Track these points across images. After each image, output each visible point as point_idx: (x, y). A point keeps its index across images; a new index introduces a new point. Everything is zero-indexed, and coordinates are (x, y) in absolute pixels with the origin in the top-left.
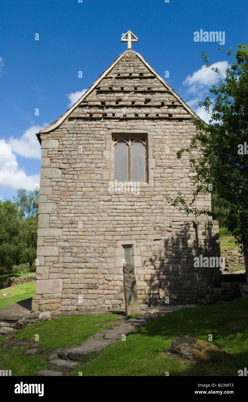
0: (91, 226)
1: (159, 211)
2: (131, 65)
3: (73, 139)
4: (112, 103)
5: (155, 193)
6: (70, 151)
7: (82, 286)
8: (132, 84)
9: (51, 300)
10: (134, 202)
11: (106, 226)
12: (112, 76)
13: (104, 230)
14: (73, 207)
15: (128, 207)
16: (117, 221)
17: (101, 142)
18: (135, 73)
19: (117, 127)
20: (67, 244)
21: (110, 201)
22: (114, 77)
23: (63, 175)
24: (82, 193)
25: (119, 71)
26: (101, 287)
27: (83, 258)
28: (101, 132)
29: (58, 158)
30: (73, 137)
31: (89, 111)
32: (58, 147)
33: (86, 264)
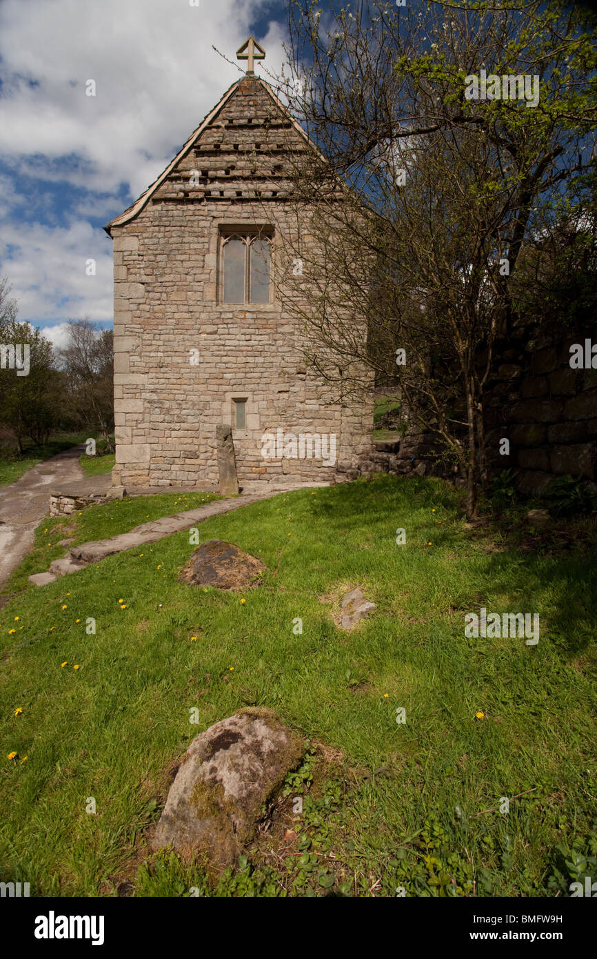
0: (188, 370)
1: (286, 349)
2: (251, 103)
3: (161, 235)
4: (219, 172)
5: (283, 321)
6: (156, 255)
7: (177, 454)
8: (252, 139)
9: (136, 472)
10: (251, 334)
11: (209, 370)
12: (220, 123)
13: (207, 376)
14: (161, 343)
15: (241, 343)
16: (225, 363)
17: (201, 240)
18: (257, 117)
19: (227, 214)
20: (154, 397)
21: (215, 333)
22: (223, 126)
23: (146, 294)
24: (173, 321)
25: (231, 115)
26: (202, 456)
27: (178, 416)
28: (202, 224)
29: (138, 266)
30: (159, 232)
31: (182, 187)
32: (137, 248)
33: (182, 424)
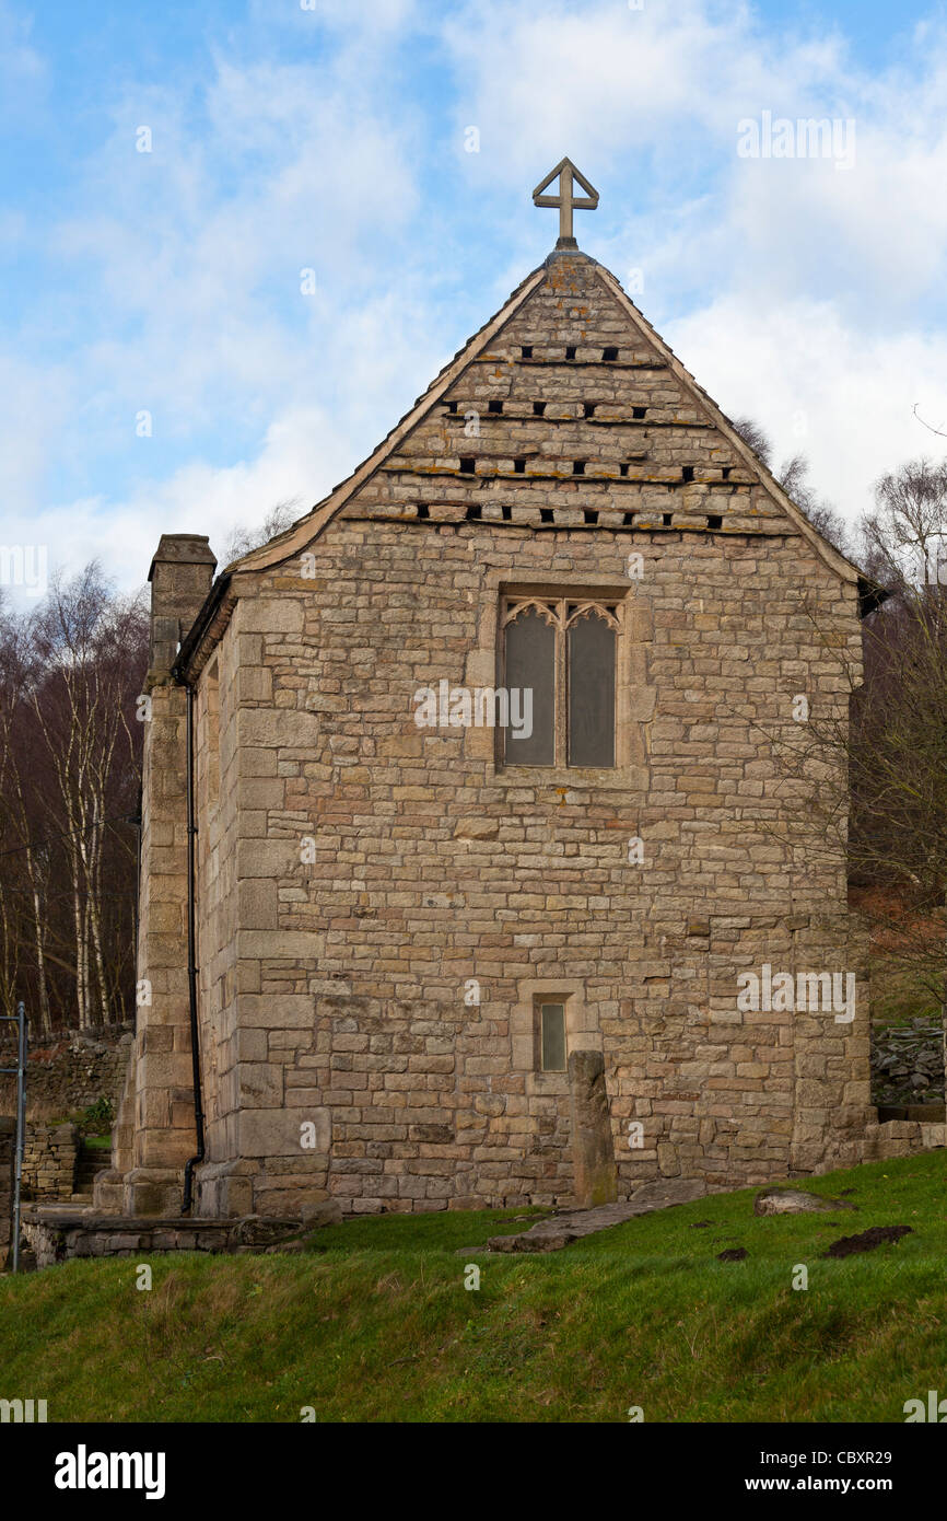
0: (426, 926)
1: (661, 877)
2: (574, 314)
3: (361, 601)
4: (500, 463)
5: (654, 813)
6: (348, 649)
7: (400, 1132)
8: (577, 392)
9: (295, 1178)
10: (577, 842)
11: (477, 926)
12: (502, 353)
13: (473, 939)
14: (360, 857)
15: (556, 862)
16: (518, 910)
17: (459, 617)
18: (586, 344)
19: (520, 559)
20: (343, 989)
21: (492, 836)
22: (510, 359)
23: (322, 738)
24: (390, 805)
25: (529, 336)
26: (461, 1137)
27: (403, 1038)
28: (459, 580)
29: (302, 671)
30: (358, 593)
31: (413, 492)
32: (299, 626)
33: (413, 1058)
